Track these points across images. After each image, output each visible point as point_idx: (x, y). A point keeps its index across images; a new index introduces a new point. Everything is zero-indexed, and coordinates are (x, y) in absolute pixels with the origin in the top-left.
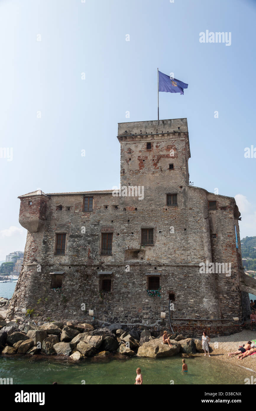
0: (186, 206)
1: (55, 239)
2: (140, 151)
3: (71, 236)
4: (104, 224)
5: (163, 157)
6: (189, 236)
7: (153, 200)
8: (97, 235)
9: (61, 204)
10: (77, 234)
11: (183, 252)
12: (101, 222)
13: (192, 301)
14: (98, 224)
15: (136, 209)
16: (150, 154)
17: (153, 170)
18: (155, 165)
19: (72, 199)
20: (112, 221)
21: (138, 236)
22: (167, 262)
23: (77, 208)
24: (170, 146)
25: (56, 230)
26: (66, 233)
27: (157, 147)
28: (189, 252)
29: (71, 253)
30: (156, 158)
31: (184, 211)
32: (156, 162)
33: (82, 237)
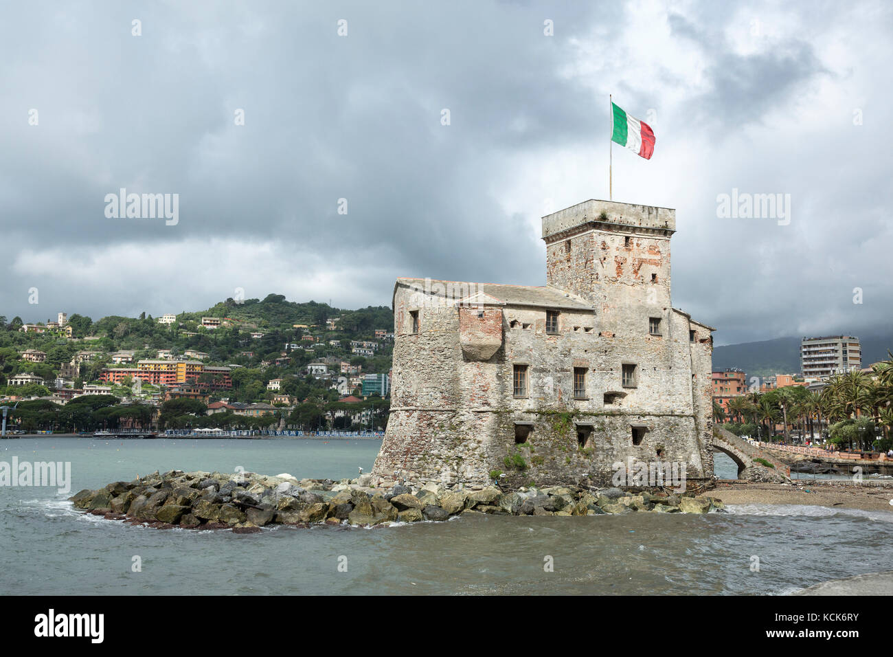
0: (671, 337)
1: (513, 373)
2: (618, 249)
3: (535, 370)
4: (576, 355)
5: (645, 262)
6: (675, 377)
7: (633, 325)
8: (569, 371)
9: (516, 318)
10: (542, 366)
11: (668, 397)
12: (572, 352)
13: (681, 457)
14: (567, 353)
15: (614, 335)
16: (629, 256)
17: (634, 280)
18: (636, 272)
19: (532, 313)
20: (586, 351)
21: (618, 374)
22: (651, 410)
23: (538, 327)
24: (653, 246)
25: (513, 358)
26: (528, 366)
27: (638, 245)
28: (674, 398)
29: (537, 395)
30: (637, 263)
31: (669, 343)
32: (637, 268)
33: (549, 371)
